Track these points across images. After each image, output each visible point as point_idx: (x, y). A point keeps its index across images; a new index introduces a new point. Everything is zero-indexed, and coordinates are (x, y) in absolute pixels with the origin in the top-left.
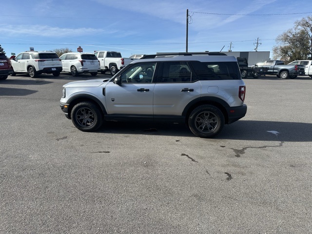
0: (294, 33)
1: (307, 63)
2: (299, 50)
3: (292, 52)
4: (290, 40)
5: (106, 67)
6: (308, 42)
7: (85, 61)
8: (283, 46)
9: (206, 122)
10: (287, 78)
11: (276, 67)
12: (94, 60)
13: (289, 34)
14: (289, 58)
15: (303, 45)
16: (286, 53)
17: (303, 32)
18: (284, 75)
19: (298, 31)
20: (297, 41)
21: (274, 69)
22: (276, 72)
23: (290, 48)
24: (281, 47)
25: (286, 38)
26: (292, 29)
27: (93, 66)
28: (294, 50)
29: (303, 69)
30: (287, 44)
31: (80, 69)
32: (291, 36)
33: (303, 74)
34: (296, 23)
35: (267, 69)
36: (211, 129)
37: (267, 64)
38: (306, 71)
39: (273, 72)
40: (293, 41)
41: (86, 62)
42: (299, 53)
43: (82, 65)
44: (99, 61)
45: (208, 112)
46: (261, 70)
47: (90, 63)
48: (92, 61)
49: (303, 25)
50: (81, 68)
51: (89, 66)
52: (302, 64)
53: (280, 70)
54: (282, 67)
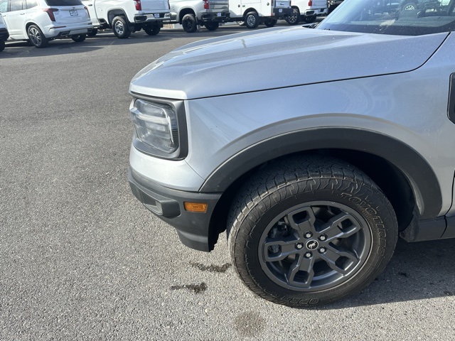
5: (102, 20)
7: (57, 10)
12: (76, 7)
27: (75, 19)
31: (48, 28)
41: (60, 13)
43: (53, 19)
44: (86, 8)
47: (68, 14)
48: (71, 7)
50: (52, 26)
51: (68, 20)
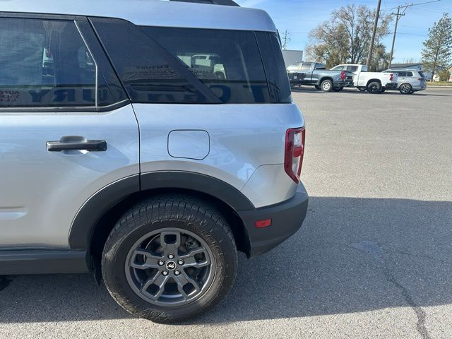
0: (331, 28)
1: (355, 69)
2: (337, 52)
3: (329, 53)
4: (326, 37)
6: (347, 41)
8: (317, 45)
9: (171, 266)
10: (330, 91)
11: (316, 72)
13: (325, 29)
14: (325, 62)
15: (342, 45)
16: (322, 55)
17: (342, 27)
18: (327, 86)
19: (336, 25)
20: (335, 39)
21: (312, 76)
22: (316, 82)
23: (325, 48)
24: (315, 46)
25: (321, 34)
26: (328, 22)
28: (331, 52)
29: (351, 78)
30: (323, 43)
32: (328, 32)
33: (351, 84)
34: (333, 13)
35: (303, 75)
36: (188, 288)
37: (303, 68)
38: (355, 81)
39: (311, 81)
40: (329, 39)
42: (337, 56)
45: (176, 231)
46: (295, 78)
49: (342, 17)
52: (350, 70)
53: (320, 78)
54: (323, 74)
